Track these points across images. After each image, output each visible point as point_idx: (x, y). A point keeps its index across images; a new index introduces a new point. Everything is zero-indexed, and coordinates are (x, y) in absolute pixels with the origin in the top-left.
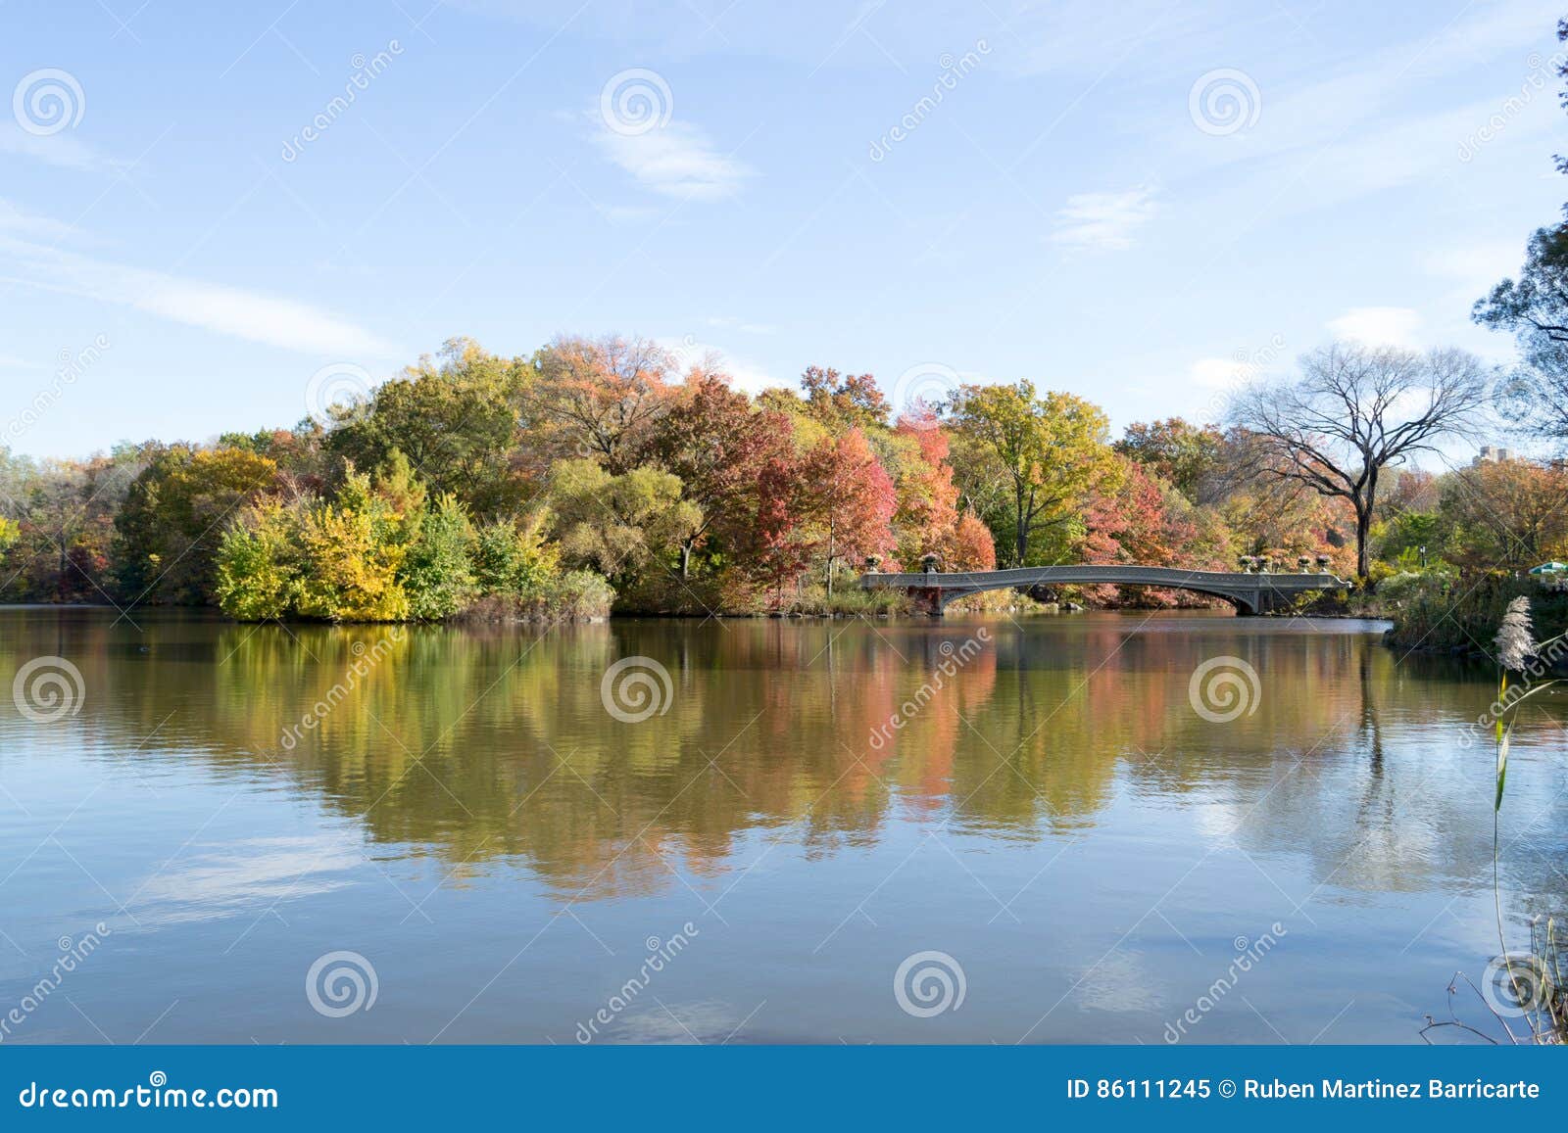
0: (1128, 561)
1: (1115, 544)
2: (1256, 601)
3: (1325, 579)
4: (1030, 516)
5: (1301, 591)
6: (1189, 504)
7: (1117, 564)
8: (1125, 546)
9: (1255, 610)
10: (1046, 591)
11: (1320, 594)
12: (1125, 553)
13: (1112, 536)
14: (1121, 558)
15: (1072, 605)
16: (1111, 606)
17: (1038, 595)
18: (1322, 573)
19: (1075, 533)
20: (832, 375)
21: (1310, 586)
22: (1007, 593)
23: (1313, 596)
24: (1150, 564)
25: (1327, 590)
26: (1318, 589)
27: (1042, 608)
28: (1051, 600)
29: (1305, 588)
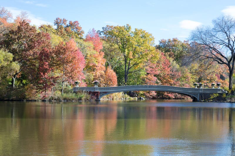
0: (160, 84)
1: (156, 78)
2: (198, 97)
3: (219, 90)
4: (129, 69)
5: (212, 94)
6: (179, 66)
7: (156, 85)
8: (159, 79)
9: (198, 100)
10: (133, 93)
11: (218, 95)
12: (159, 81)
13: (155, 76)
14: (157, 83)
15: (142, 98)
16: (154, 98)
17: (131, 94)
18: (218, 88)
19: (143, 74)
20: (65, 21)
21: (215, 92)
22: (121, 94)
23: (215, 95)
24: (166, 85)
25: (220, 94)
26: (217, 93)
27: (132, 99)
28: (135, 96)
29: (213, 93)
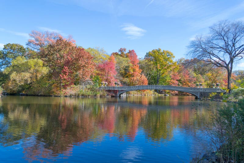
0: (181, 86)
1: (177, 82)
2: (199, 95)
4: (159, 76)
5: (210, 93)
7: (178, 86)
9: (199, 98)
10: (162, 92)
11: (216, 93)
12: (180, 84)
13: (177, 80)
14: (178, 85)
15: (167, 94)
16: (176, 95)
17: (160, 92)
18: (217, 88)
19: (168, 79)
20: (125, 50)
21: (213, 91)
22: (152, 92)
23: (214, 94)
24: (185, 86)
25: (218, 93)
27: (160, 95)
